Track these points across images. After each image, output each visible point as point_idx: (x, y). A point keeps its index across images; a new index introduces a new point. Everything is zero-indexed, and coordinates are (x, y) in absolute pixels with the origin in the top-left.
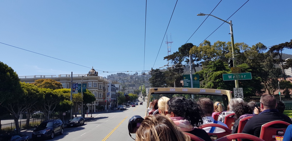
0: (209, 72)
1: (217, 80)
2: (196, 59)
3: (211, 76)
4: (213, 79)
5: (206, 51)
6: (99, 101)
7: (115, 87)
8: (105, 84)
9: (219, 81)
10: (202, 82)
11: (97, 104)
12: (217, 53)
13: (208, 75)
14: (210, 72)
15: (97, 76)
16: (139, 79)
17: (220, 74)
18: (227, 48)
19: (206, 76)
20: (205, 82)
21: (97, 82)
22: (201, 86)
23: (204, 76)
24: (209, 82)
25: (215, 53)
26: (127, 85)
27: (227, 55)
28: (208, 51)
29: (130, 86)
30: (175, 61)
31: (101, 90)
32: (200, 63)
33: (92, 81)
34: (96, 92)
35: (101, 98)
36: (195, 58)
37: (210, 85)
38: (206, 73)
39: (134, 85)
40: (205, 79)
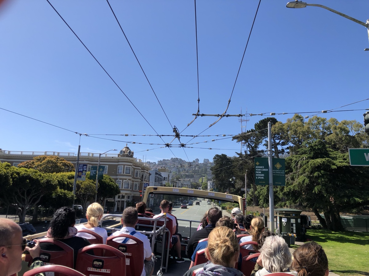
0: (301, 159)
1: (316, 174)
2: (280, 143)
3: (304, 167)
4: (308, 172)
5: (296, 129)
6: (132, 195)
7: (161, 176)
8: (145, 171)
9: (319, 174)
10: (289, 176)
11: (129, 200)
12: (313, 135)
13: (299, 165)
14: (304, 160)
15: (133, 157)
16: (200, 168)
17: (321, 163)
18: (328, 128)
19: (297, 166)
20: (294, 177)
21: (131, 167)
22: (288, 183)
23: (293, 166)
24: (301, 177)
25: (310, 134)
26: (183, 175)
27: (329, 137)
28: (299, 130)
29: (187, 176)
30: (248, 143)
31: (138, 178)
32: (286, 149)
33: (124, 165)
34: (128, 181)
35: (137, 191)
36: (279, 140)
37: (304, 181)
38: (296, 161)
39: (192, 176)
40: (294, 171)
